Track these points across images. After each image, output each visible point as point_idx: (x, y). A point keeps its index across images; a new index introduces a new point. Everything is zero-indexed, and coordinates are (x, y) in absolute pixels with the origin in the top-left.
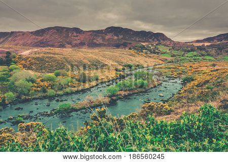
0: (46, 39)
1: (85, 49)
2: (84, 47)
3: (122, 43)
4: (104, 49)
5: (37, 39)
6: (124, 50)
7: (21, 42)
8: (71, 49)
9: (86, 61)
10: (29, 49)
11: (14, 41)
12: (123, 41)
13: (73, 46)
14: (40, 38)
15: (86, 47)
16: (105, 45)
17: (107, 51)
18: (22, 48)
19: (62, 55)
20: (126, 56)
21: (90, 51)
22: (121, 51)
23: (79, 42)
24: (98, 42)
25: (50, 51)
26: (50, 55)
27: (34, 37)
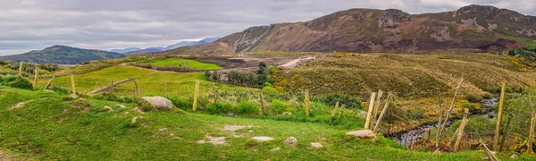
0: (333, 36)
1: (411, 53)
2: (409, 50)
3: (494, 41)
4: (452, 52)
5: (316, 36)
6: (497, 55)
7: (286, 44)
8: (378, 55)
9: (405, 80)
10: (297, 58)
11: (275, 41)
12: (498, 36)
13: (386, 49)
14: (322, 34)
15: (414, 48)
16: (455, 45)
17: (457, 58)
18: (285, 55)
19: (358, 67)
20: (494, 67)
21: (418, 57)
22: (489, 58)
23: (398, 38)
24: (440, 39)
25: (335, 60)
26: (333, 68)
27: (310, 32)
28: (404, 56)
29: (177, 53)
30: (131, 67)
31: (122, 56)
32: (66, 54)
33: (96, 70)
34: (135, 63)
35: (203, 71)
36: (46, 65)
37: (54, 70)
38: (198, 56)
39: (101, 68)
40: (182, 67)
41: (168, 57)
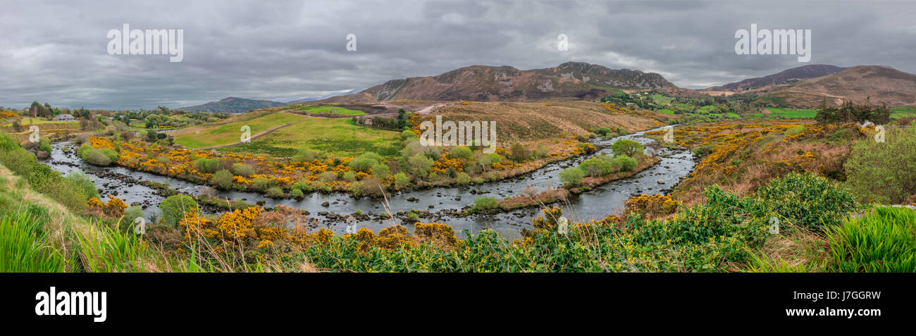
0: (457, 87)
1: (522, 101)
2: (520, 99)
3: (588, 90)
4: (556, 100)
5: (443, 88)
6: (591, 102)
7: (419, 94)
8: (497, 103)
9: (523, 124)
10: (430, 105)
11: (410, 92)
12: (591, 87)
13: (501, 98)
14: (447, 86)
15: (524, 98)
16: (557, 95)
17: (561, 105)
18: (420, 103)
19: (483, 113)
20: (594, 112)
21: (531, 105)
22: (587, 105)
23: (511, 90)
24: (544, 90)
25: (464, 107)
26: (462, 114)
27: (438, 84)
28: (519, 104)
29: (329, 102)
30: (290, 114)
31: (285, 104)
32: (239, 105)
33: (259, 117)
34: (293, 110)
35: (350, 116)
36: (219, 114)
37: (225, 118)
38: (346, 103)
39: (263, 115)
40: (333, 113)
41: (321, 105)
